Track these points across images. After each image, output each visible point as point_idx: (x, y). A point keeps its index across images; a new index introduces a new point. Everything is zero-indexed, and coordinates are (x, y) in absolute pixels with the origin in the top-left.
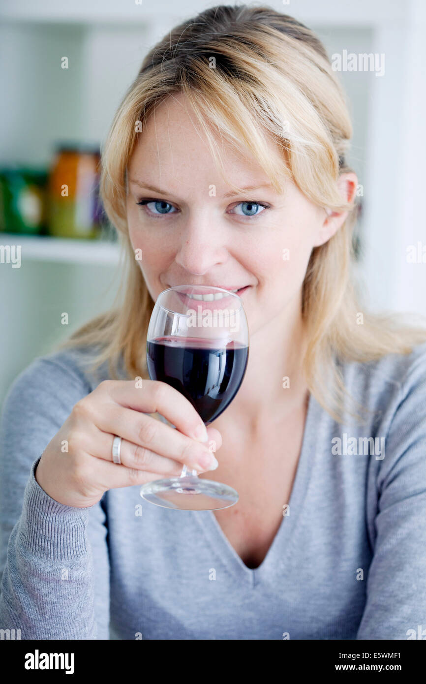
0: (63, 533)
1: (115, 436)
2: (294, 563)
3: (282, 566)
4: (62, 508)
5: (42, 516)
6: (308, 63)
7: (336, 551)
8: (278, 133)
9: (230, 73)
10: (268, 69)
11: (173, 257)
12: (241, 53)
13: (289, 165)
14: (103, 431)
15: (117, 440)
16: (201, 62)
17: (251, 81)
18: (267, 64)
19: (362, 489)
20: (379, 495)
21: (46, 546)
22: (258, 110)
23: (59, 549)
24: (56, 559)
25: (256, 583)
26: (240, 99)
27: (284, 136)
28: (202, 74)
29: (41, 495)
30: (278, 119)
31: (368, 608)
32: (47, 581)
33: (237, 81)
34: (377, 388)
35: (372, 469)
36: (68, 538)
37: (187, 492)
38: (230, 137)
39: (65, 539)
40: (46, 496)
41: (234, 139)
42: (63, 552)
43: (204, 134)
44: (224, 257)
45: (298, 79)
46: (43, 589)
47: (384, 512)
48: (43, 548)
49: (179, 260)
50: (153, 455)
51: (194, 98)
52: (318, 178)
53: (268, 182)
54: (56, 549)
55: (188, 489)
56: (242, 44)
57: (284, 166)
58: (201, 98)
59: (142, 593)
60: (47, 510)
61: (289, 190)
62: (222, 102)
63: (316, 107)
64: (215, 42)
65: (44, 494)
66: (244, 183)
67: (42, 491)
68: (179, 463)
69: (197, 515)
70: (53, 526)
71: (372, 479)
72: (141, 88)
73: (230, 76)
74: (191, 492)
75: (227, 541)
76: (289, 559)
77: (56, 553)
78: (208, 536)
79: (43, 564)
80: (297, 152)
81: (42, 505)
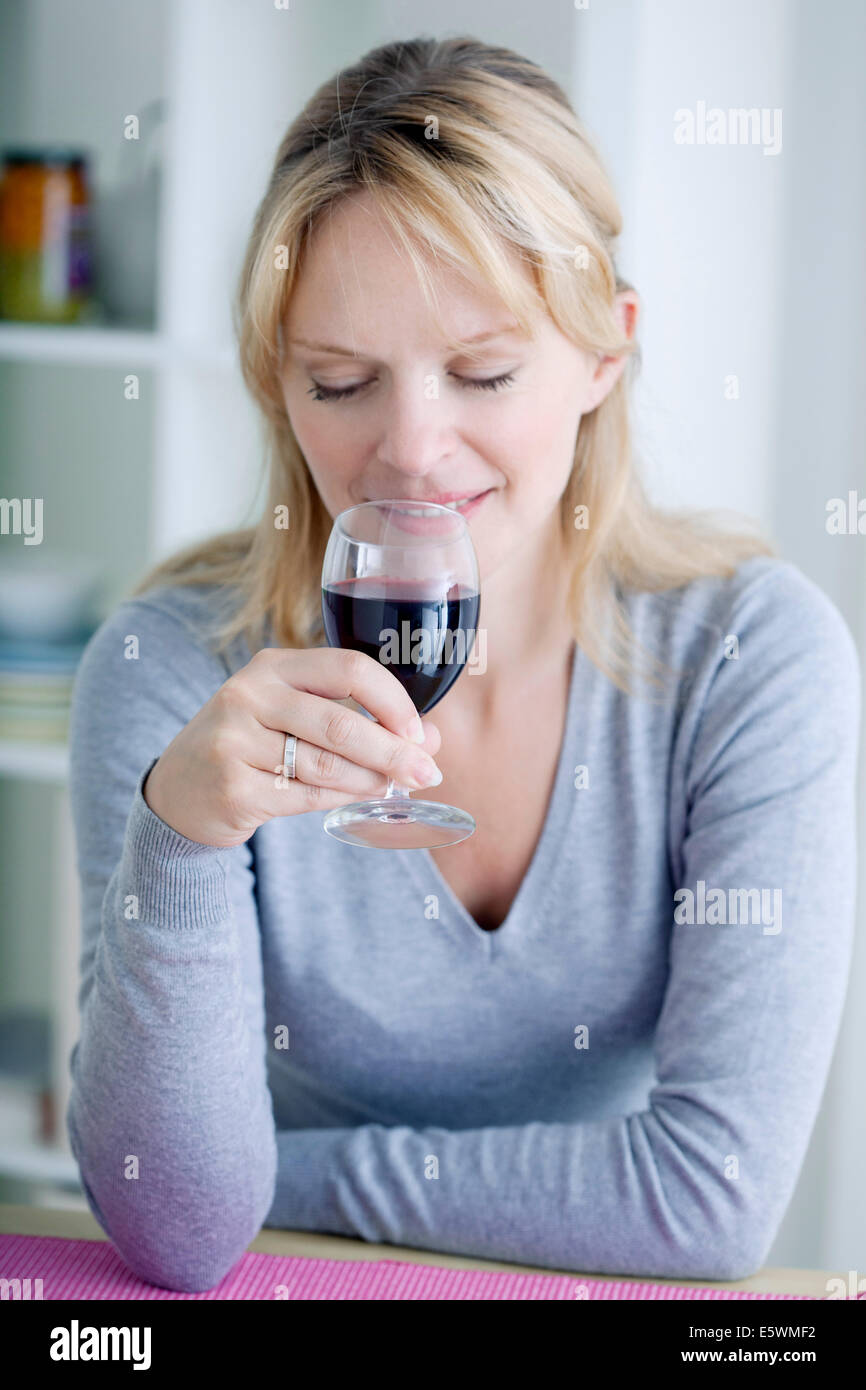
0: (193, 886)
1: (287, 735)
2: (555, 920)
3: (536, 925)
4: (193, 848)
5: (160, 862)
6: (551, 124)
7: (621, 897)
8: (523, 242)
9: (438, 153)
10: (495, 142)
11: (372, 450)
12: (452, 120)
13: (541, 291)
14: (268, 728)
15: (291, 742)
16: (388, 139)
17: (475, 164)
18: (493, 134)
19: (662, 800)
20: (689, 808)
21: (167, 909)
22: (489, 209)
23: (188, 912)
24: (184, 928)
25: (495, 954)
26: (461, 195)
27: (533, 246)
28: (395, 159)
29: (158, 828)
30: (523, 221)
31: (674, 987)
32: (171, 963)
33: (450, 166)
34: (683, 636)
35: (678, 769)
36: (201, 895)
37: (396, 821)
38: (448, 255)
39: (197, 896)
40: (168, 829)
41: (454, 259)
42: (193, 917)
43: (406, 253)
44: (452, 446)
45: (541, 152)
46: (164, 977)
47: (698, 834)
48: (162, 912)
49: (383, 454)
50: (345, 762)
51: (388, 200)
52: (587, 307)
53: (512, 322)
54: (182, 913)
55: (395, 816)
56: (449, 105)
57: (534, 293)
58: (399, 197)
59: (313, 976)
60: (167, 852)
61: (544, 331)
62: (433, 203)
63: (572, 193)
64: (407, 106)
65: (164, 827)
66: (476, 328)
67: (160, 823)
68: (382, 776)
69: (403, 855)
70: (178, 877)
71: (678, 784)
72: (299, 191)
73: (439, 158)
74: (403, 821)
75: (447, 888)
76: (548, 913)
77: (183, 919)
78: (418, 881)
79: (163, 937)
80: (554, 270)
81: (159, 846)
